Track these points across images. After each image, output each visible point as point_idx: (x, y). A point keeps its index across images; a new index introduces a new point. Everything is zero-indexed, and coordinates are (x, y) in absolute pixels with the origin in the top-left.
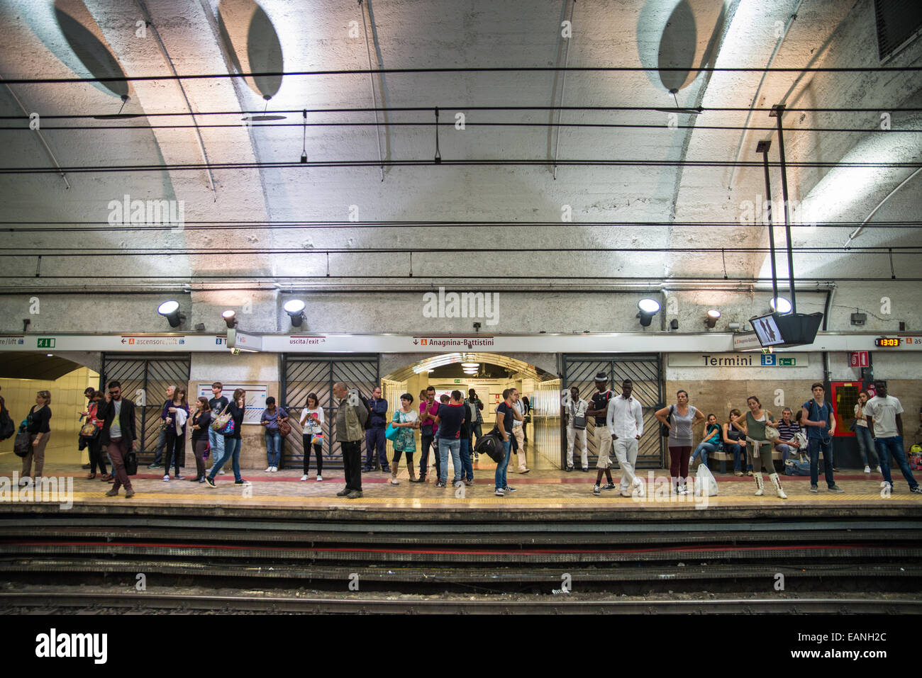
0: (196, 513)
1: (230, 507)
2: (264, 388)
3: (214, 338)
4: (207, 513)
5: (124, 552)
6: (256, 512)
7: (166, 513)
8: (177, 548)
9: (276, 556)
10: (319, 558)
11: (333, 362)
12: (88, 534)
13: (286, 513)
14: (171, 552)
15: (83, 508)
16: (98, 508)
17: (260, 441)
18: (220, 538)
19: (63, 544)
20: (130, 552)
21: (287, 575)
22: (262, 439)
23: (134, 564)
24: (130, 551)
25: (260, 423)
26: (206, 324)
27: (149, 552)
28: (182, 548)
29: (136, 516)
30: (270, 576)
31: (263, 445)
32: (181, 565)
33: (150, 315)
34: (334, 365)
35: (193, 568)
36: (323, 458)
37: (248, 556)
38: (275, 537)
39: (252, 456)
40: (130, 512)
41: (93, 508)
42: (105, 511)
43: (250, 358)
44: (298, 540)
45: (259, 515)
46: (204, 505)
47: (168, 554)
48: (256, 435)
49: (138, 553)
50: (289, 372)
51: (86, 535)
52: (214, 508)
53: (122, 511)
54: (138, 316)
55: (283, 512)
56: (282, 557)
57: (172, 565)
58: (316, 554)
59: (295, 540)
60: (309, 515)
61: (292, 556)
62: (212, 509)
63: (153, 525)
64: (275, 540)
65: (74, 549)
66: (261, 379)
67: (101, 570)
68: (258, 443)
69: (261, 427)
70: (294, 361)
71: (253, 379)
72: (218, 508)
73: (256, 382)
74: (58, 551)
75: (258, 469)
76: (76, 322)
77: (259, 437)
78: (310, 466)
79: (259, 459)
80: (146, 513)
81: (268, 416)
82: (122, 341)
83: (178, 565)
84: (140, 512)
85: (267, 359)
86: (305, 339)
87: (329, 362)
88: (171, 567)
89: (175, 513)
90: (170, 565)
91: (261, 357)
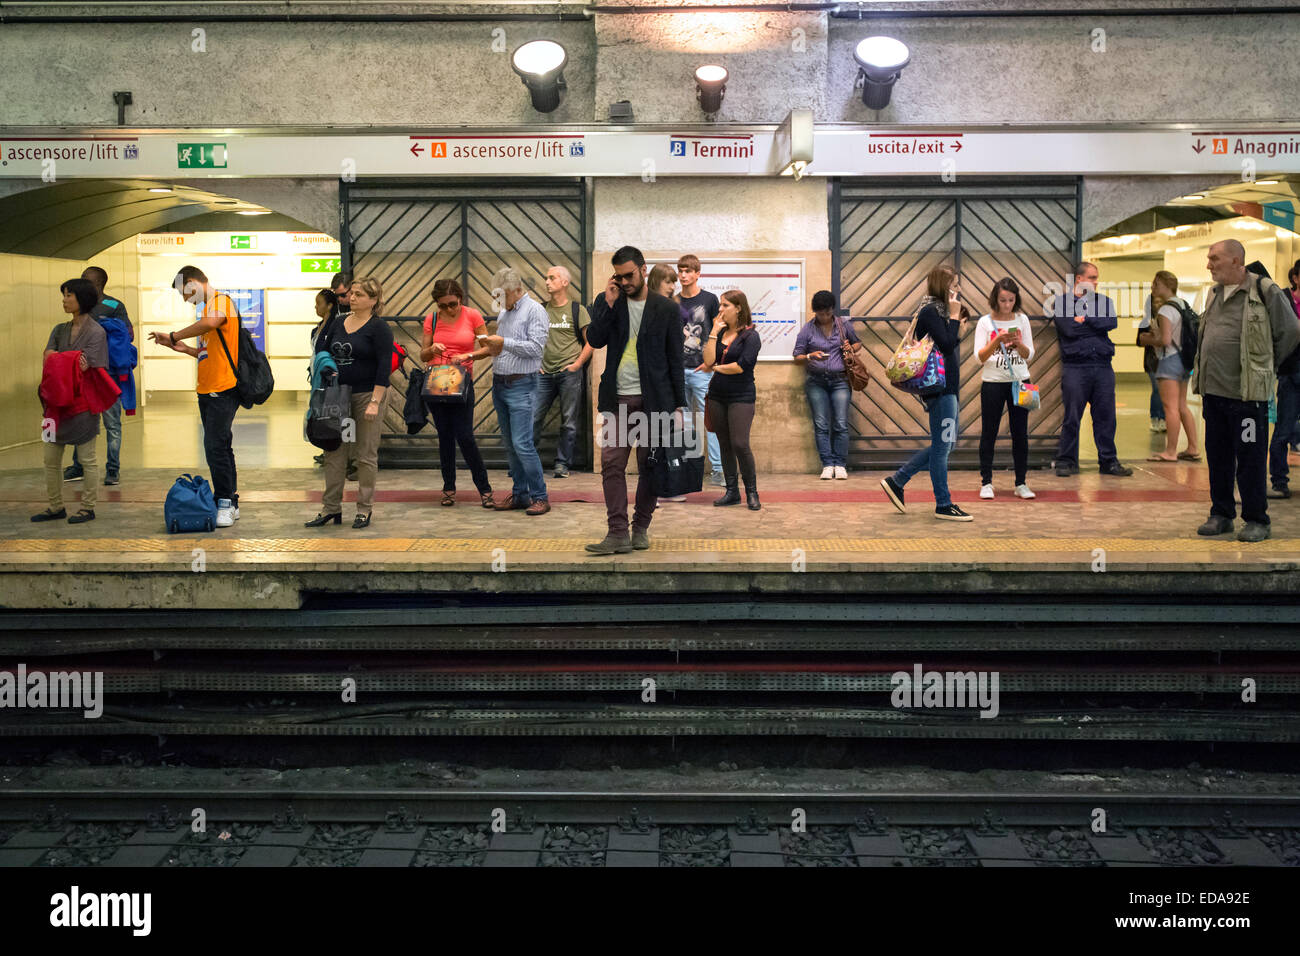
0: (918, 586)
1: (1011, 569)
2: (795, 269)
3: (665, 139)
4: (947, 585)
5: (702, 687)
6: (1076, 579)
7: (836, 587)
8: (843, 673)
9: (1104, 688)
10: (1215, 690)
11: (965, 199)
12: (623, 644)
13: (1156, 580)
14: (827, 683)
15: (610, 579)
16: (651, 579)
17: (787, 404)
18: (977, 647)
19: (537, 668)
20: (717, 687)
21: (1158, 734)
22: (793, 399)
23: (721, 714)
24: (719, 684)
25: (791, 358)
26: (635, 104)
27: (768, 685)
28: (856, 674)
29: (756, 596)
30: (1112, 737)
31: (795, 412)
32: (845, 715)
33: (467, 81)
34: (964, 208)
35: (876, 721)
36: (1031, 442)
37: (1031, 689)
38: (1122, 641)
39: (769, 441)
40: (740, 586)
41: (636, 578)
42: (670, 585)
43: (754, 190)
44: (1183, 647)
45: (1084, 587)
46: (941, 565)
47: (819, 688)
48: (776, 387)
49: (739, 688)
50: (847, 228)
51: (620, 646)
52: (968, 571)
53: (718, 586)
54: (431, 82)
55: (1148, 579)
56: (1119, 689)
57: (823, 715)
58: (1210, 680)
59: (1175, 647)
60: (1219, 586)
61: (1145, 686)
62: (961, 573)
63: (764, 617)
64: (1122, 648)
65: (568, 680)
66: (784, 247)
67: (665, 733)
68: (783, 407)
69: (789, 368)
70: (860, 201)
71: (763, 246)
72: (978, 571)
73: (774, 253)
74: (526, 685)
75: (784, 473)
76: (263, 100)
77: (786, 394)
78: (996, 462)
79: (787, 448)
80: (783, 588)
81: (817, 340)
82: (413, 150)
83: (837, 715)
84: (765, 588)
85: (798, 196)
86: (910, 141)
87: (954, 201)
88: (819, 720)
89: (860, 585)
90: (816, 714)
91: (782, 189)
